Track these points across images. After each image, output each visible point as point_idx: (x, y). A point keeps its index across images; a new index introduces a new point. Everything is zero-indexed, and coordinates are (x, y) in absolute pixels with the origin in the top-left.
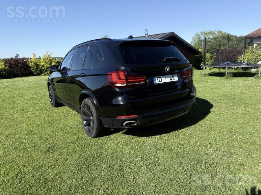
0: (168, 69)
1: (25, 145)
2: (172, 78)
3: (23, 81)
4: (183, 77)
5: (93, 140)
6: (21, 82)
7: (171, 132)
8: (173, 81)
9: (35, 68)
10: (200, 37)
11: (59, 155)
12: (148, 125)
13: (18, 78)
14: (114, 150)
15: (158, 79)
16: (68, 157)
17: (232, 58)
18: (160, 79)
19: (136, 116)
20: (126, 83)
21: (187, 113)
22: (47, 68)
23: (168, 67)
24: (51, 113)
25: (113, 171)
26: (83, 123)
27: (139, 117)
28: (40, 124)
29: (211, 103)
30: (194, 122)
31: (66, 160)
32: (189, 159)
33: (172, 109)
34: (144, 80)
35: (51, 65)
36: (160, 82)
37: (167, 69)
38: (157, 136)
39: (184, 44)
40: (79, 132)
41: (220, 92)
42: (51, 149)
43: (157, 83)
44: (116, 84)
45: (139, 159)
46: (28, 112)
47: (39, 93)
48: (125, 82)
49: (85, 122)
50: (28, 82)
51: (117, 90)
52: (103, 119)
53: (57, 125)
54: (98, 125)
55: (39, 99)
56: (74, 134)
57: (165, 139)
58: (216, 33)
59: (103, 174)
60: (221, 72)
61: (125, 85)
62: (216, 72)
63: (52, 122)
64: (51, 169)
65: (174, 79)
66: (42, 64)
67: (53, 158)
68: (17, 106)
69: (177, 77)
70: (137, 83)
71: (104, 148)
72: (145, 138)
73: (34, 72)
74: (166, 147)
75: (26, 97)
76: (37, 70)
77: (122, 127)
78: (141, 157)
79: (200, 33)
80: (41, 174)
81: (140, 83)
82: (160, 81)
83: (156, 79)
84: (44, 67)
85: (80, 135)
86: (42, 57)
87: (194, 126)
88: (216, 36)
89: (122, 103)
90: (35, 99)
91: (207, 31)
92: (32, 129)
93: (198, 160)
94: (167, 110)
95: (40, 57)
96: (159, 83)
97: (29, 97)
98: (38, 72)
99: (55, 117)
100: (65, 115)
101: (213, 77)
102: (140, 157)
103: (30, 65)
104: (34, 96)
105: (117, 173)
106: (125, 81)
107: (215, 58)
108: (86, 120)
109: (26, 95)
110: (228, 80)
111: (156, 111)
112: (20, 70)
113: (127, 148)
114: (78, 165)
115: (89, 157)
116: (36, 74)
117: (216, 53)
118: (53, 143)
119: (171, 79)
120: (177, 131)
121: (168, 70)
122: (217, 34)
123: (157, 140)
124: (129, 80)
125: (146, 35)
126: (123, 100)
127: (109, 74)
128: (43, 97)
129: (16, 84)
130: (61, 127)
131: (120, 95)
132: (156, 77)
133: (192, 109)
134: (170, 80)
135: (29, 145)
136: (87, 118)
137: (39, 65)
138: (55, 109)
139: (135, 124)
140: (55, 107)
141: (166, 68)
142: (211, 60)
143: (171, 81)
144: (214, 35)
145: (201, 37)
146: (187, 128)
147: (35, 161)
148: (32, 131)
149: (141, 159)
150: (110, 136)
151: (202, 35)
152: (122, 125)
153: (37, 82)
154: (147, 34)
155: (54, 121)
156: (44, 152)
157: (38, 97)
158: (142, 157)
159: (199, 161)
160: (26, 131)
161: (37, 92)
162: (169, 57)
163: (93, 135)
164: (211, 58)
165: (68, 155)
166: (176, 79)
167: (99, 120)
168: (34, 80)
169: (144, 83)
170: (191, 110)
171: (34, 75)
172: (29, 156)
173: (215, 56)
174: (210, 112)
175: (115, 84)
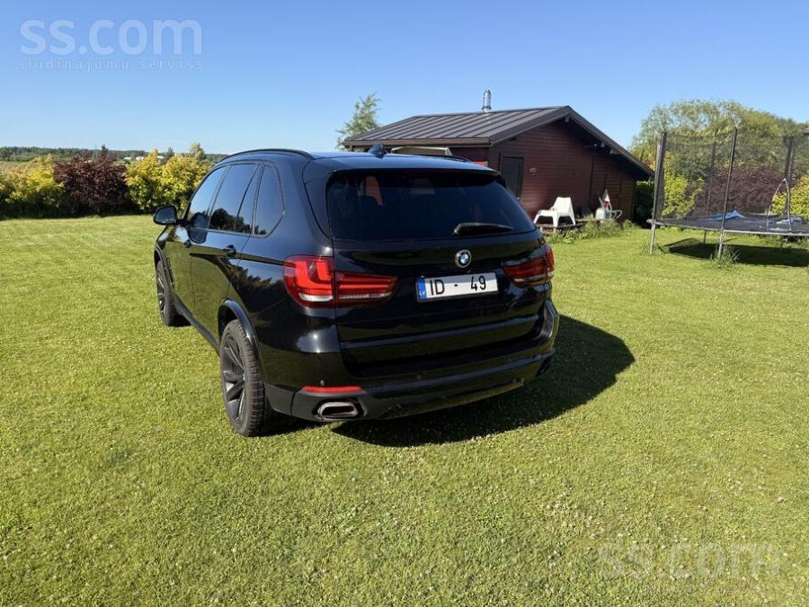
0: (463, 258)
1: (52, 441)
2: (479, 284)
3: (103, 229)
4: (517, 280)
5: (242, 442)
6: (98, 233)
7: (470, 439)
8: (479, 291)
9: (144, 191)
10: (668, 122)
11: (134, 482)
12: (391, 418)
13: (91, 220)
14: (290, 479)
15: (434, 285)
16: (157, 488)
17: (752, 199)
18: (440, 285)
19: (356, 388)
20: (333, 294)
21: (522, 385)
22: (179, 194)
23: (463, 254)
24: (154, 343)
25: (264, 544)
26: (223, 387)
27: (364, 392)
28: (110, 379)
29: (632, 350)
30: (550, 413)
31: (149, 500)
32: (486, 529)
33: (468, 375)
34: (386, 286)
35: (192, 186)
36: (438, 293)
37: (460, 258)
38: (426, 448)
39: (603, 145)
40: (210, 413)
41: (676, 315)
42: (119, 459)
43: (429, 295)
44: (307, 294)
45: (349, 515)
46: (90, 335)
47: (138, 275)
48: (330, 292)
49: (229, 387)
50: (118, 233)
51: (309, 311)
52: (271, 390)
53: (158, 385)
54: (256, 404)
55: (132, 293)
56: (195, 420)
57: (444, 457)
58: (720, 109)
59: (234, 550)
60: (710, 242)
61: (331, 298)
62: (695, 240)
63: (147, 376)
64: (102, 521)
65: (483, 286)
66: (164, 181)
67: (117, 486)
68: (64, 312)
69: (495, 280)
70: (367, 296)
71: (265, 469)
72: (388, 451)
73: (139, 203)
74: (438, 484)
75: (98, 286)
76: (148, 197)
77: (317, 416)
78: (357, 511)
79: (667, 107)
80: (71, 535)
81: (375, 296)
82: (440, 290)
83: (428, 286)
84: (170, 189)
85: (213, 423)
86: (177, 151)
87: (546, 424)
88: (721, 121)
89: (318, 351)
90: (122, 293)
91: (692, 102)
92: (87, 392)
93: (511, 534)
94: (454, 377)
95: (171, 150)
96: (435, 296)
97: (105, 287)
98: (151, 205)
99: (160, 358)
100: (190, 354)
101: (681, 258)
102: (354, 509)
103: (130, 182)
104: (122, 284)
105: (274, 551)
106: (329, 286)
107: (699, 196)
108: (234, 382)
109: (101, 279)
110: (720, 273)
111: (419, 377)
112: (99, 193)
113: (327, 479)
114: (177, 516)
115: (214, 495)
116: (146, 208)
117: (704, 178)
118: (129, 441)
119: (476, 288)
120: (488, 436)
121: (463, 261)
122: (724, 114)
123: (422, 460)
124: (342, 287)
125: (485, 110)
126: (324, 342)
127: (290, 261)
128: (146, 287)
129: (81, 240)
130: (167, 393)
131: (316, 328)
132: (426, 280)
133: (539, 374)
134: (472, 288)
135: (65, 441)
136: (235, 377)
137: (156, 183)
138: (170, 332)
139: (354, 413)
140: (170, 325)
141: (458, 255)
142: (685, 199)
143: (474, 291)
144: (715, 118)
145: (672, 121)
146: (521, 431)
147: (66, 493)
148: (84, 399)
149: (354, 514)
150: (293, 435)
151: (676, 112)
152: (315, 412)
153: (142, 238)
154: (489, 107)
155: (152, 373)
156: (99, 467)
157: (130, 288)
158: (360, 509)
159: (512, 538)
160: (69, 395)
161: (133, 271)
162: (470, 224)
163: (242, 430)
164: (688, 193)
165: (160, 483)
166: (492, 286)
167: (260, 390)
168: (137, 228)
169: (388, 294)
170: (536, 376)
171: (140, 213)
172: (54, 475)
173: (700, 190)
174: (614, 380)
175: (300, 294)
